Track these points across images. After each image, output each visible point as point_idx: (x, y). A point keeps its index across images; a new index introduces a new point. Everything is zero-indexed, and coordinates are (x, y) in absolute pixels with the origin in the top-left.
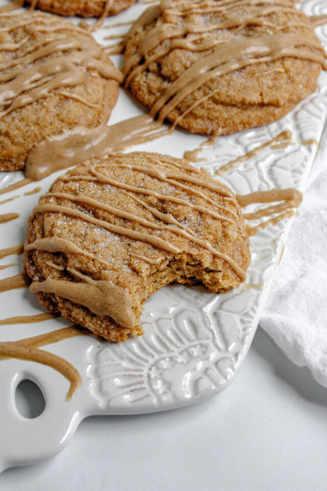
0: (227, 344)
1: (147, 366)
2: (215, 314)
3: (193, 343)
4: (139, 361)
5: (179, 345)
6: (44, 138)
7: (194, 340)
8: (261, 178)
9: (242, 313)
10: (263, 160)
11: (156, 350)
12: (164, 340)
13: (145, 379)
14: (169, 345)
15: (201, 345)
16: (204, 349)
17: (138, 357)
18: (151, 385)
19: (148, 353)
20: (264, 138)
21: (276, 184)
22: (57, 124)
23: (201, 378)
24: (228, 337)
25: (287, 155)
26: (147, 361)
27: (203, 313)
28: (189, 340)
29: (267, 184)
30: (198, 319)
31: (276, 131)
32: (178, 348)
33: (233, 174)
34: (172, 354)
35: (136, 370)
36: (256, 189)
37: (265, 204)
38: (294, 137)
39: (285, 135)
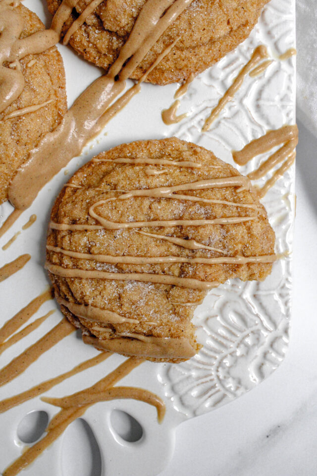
0: (275, 324)
1: (213, 368)
2: (255, 296)
3: (245, 333)
4: (205, 367)
5: (234, 339)
6: (16, 172)
7: (245, 330)
8: (252, 121)
9: (279, 288)
10: (246, 95)
11: (216, 352)
12: (220, 339)
13: (216, 381)
14: (225, 342)
15: (252, 332)
16: (256, 336)
17: (203, 363)
18: (223, 386)
19: (210, 357)
20: (238, 63)
21: (268, 123)
22: (22, 150)
23: (263, 364)
24: (274, 317)
25: (269, 81)
26: (212, 365)
27: (243, 300)
28: (241, 331)
29: (260, 126)
30: (242, 309)
31: (248, 49)
32: (234, 342)
33: (221, 125)
34: (231, 350)
35: (206, 376)
36: (250, 139)
37: (265, 154)
38: (270, 50)
39: (259, 51)
